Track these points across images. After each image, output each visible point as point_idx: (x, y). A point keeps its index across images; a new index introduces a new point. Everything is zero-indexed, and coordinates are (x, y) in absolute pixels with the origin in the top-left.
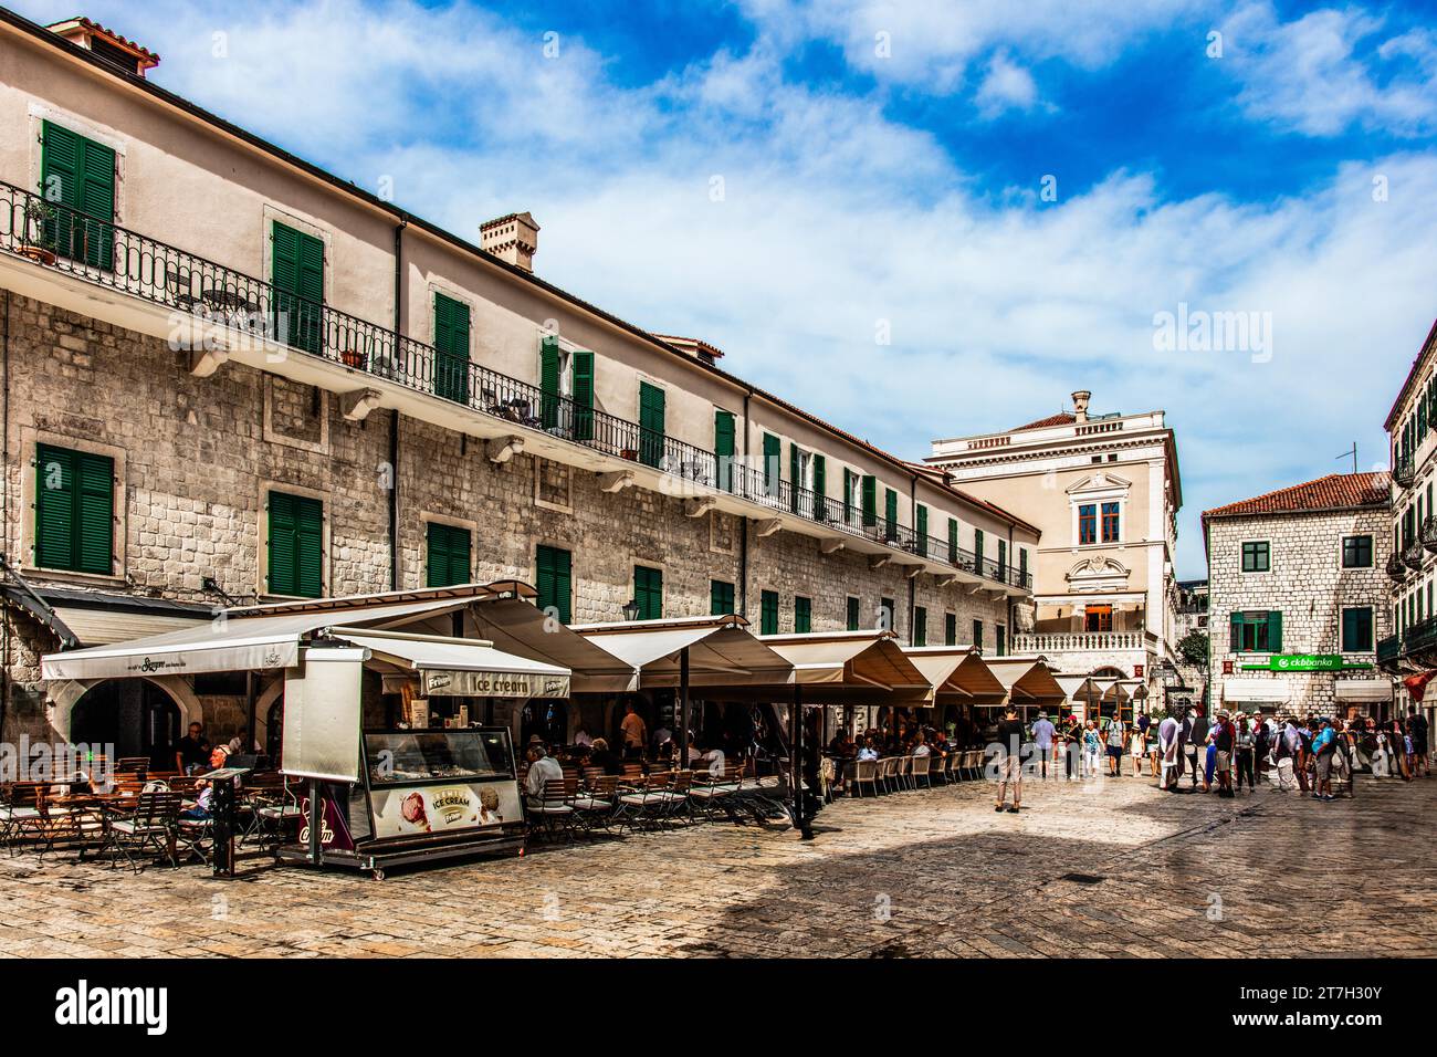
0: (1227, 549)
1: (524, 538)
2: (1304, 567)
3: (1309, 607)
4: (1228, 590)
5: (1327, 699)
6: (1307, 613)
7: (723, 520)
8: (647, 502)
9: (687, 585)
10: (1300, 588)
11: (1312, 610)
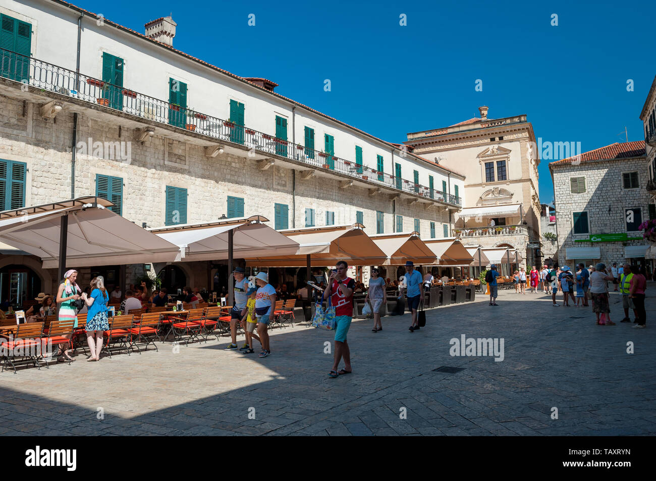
0: (563, 181)
1: (157, 181)
2: (604, 189)
3: (608, 209)
4: (565, 202)
5: (621, 256)
6: (607, 212)
7: (281, 171)
8: (235, 162)
9: (259, 206)
10: (602, 200)
11: (610, 210)
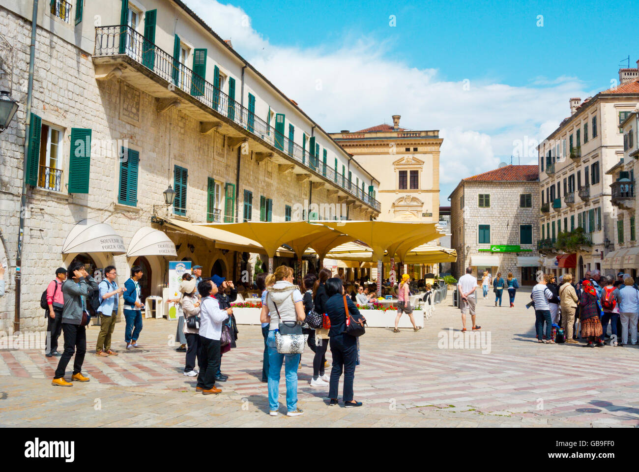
0: (472, 196)
2: (504, 206)
3: (507, 224)
4: (472, 215)
5: (514, 264)
10: (502, 215)
